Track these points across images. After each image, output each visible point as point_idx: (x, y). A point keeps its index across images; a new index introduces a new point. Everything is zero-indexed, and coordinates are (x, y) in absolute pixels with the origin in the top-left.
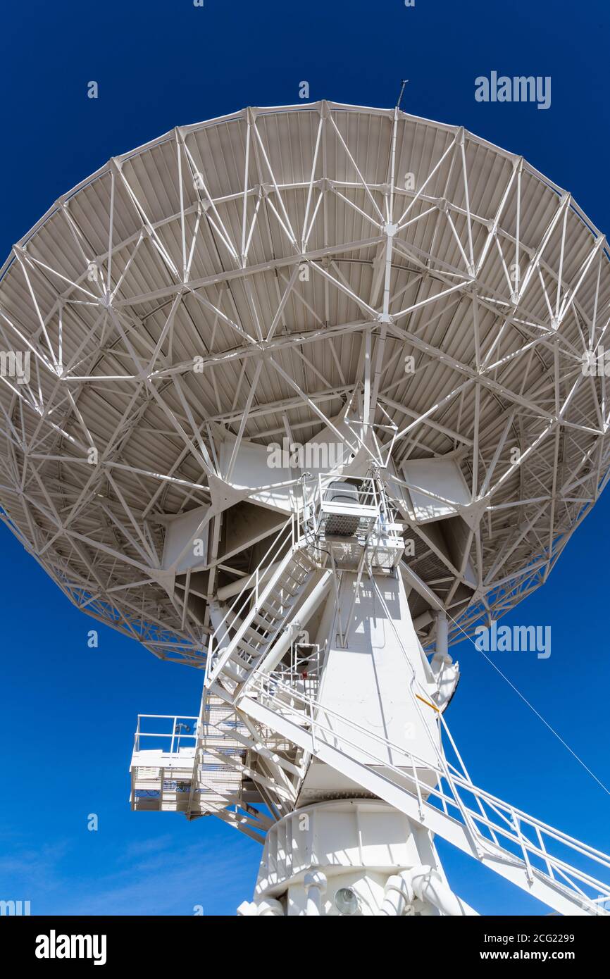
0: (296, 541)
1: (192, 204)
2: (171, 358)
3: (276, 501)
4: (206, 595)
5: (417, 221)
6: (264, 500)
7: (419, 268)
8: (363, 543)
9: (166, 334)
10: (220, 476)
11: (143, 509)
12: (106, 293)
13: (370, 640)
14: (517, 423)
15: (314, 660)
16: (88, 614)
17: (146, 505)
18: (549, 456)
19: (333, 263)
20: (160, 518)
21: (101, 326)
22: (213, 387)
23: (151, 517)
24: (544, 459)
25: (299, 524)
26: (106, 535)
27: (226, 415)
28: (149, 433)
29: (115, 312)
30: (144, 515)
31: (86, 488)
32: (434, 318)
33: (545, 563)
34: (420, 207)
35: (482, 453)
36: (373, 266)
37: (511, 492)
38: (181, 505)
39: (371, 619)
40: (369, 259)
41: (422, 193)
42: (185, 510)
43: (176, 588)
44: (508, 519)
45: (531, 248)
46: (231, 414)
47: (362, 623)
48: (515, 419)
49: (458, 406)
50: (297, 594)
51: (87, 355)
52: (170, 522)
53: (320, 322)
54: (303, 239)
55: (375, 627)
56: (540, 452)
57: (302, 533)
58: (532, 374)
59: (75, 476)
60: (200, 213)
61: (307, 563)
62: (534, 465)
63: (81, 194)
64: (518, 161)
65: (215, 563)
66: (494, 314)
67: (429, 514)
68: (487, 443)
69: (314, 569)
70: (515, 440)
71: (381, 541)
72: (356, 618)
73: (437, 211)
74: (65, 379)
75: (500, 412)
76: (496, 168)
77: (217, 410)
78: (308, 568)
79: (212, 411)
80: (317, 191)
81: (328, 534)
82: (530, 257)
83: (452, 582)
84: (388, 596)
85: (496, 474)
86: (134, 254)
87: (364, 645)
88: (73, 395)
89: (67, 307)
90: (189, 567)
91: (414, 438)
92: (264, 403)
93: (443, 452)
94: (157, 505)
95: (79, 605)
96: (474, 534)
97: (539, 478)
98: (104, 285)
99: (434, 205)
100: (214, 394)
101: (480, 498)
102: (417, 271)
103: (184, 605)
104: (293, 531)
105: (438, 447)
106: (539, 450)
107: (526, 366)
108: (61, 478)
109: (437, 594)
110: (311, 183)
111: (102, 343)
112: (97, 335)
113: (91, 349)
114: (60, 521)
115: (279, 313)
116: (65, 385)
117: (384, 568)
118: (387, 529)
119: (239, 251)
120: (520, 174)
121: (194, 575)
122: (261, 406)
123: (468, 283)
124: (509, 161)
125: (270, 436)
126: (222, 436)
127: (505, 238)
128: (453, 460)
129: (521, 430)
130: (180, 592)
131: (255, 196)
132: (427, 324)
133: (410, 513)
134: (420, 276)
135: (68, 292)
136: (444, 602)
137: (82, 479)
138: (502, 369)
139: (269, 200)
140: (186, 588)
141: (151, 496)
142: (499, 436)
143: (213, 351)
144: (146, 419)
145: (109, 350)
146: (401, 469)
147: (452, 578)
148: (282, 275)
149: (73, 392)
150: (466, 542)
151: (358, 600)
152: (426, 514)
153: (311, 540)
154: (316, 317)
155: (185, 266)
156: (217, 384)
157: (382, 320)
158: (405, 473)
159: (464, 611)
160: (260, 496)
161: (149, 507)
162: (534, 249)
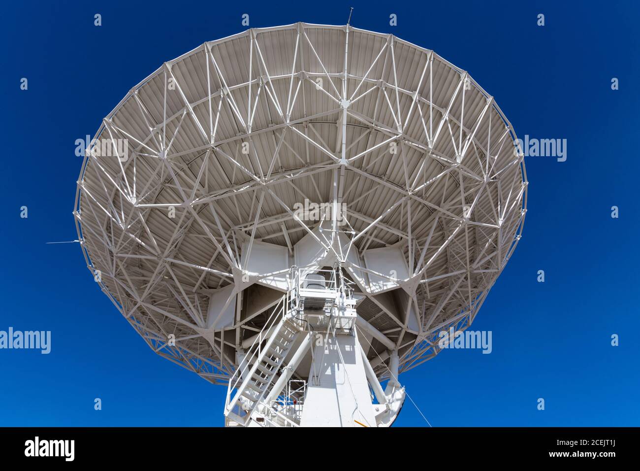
0: (285, 314)
1: (217, 90)
2: (208, 189)
3: (277, 282)
4: (235, 345)
5: (365, 96)
6: (269, 282)
7: (368, 126)
8: (328, 315)
9: (203, 171)
10: (240, 268)
11: (194, 286)
12: (162, 149)
13: (335, 379)
14: (442, 222)
15: (301, 391)
16: (162, 355)
17: (195, 282)
18: (463, 243)
19: (310, 125)
20: (206, 292)
21: (161, 168)
22: (235, 206)
23: (200, 291)
24: (460, 245)
25: (288, 302)
26: (171, 302)
27: (245, 225)
28: (196, 237)
29: (169, 162)
30: (194, 290)
31: (156, 272)
32: (380, 157)
33: (468, 313)
34: (366, 86)
35: (418, 243)
36: (337, 125)
37: (443, 266)
38: (219, 283)
39: (336, 365)
40: (335, 120)
41: (367, 77)
42: (222, 286)
43: (215, 340)
44: (442, 283)
45: (443, 108)
46: (248, 224)
47: (330, 368)
48: (439, 219)
49: (400, 213)
50: (287, 349)
51: (154, 187)
52: (212, 294)
53: (304, 163)
54: (288, 113)
55: (339, 369)
56: (457, 240)
57: (290, 308)
58: (449, 189)
59: (148, 265)
60: (222, 96)
61: (293, 328)
62: (454, 249)
63: (146, 85)
64: (430, 53)
65: (239, 324)
66: (421, 152)
67: (380, 288)
68: (422, 235)
69: (298, 331)
70: (441, 232)
71: (341, 312)
72: (326, 364)
73: (378, 89)
74: (137, 206)
75: (429, 215)
76: (416, 58)
77: (239, 220)
78: (294, 332)
79: (236, 223)
80: (297, 79)
81: (306, 309)
82: (443, 114)
83: (400, 331)
84: (348, 348)
85: (427, 257)
86: (181, 123)
87: (331, 383)
88: (144, 216)
89: (139, 157)
90: (223, 327)
91: (371, 235)
92: (270, 216)
93: (392, 243)
94: (204, 283)
95: (155, 350)
96: (413, 299)
97: (458, 257)
98: (161, 144)
99: (376, 85)
100: (237, 211)
101: (415, 275)
102: (367, 127)
103: (221, 351)
104: (284, 307)
105: (388, 240)
106: (457, 239)
107: (444, 185)
108: (140, 266)
109: (391, 339)
110: (293, 74)
111: (162, 180)
112: (159, 175)
113: (155, 183)
114: (138, 297)
115: (276, 155)
116: (137, 210)
117: (345, 329)
118: (345, 304)
119: (246, 122)
120: (432, 62)
121: (225, 332)
122: (268, 218)
123: (398, 136)
124: (424, 53)
125: (275, 237)
126: (243, 238)
127: (424, 103)
128: (399, 248)
129: (444, 226)
130: (218, 343)
131: (257, 84)
132: (375, 161)
133: (367, 287)
134: (368, 131)
135: (139, 148)
136: (396, 344)
137: (153, 266)
138: (427, 188)
139: (266, 87)
140: (222, 340)
141: (198, 277)
142: (428, 231)
143: (234, 184)
144: (193, 228)
145: (167, 185)
146: (363, 256)
147: (400, 329)
148: (277, 134)
149: (143, 214)
150: (407, 305)
151: (327, 352)
152: (378, 287)
153: (294, 313)
154: (301, 160)
155: (212, 133)
156: (238, 203)
157: (341, 163)
158: (365, 259)
159: (411, 349)
160: (266, 280)
161: (198, 284)
162: (444, 108)
